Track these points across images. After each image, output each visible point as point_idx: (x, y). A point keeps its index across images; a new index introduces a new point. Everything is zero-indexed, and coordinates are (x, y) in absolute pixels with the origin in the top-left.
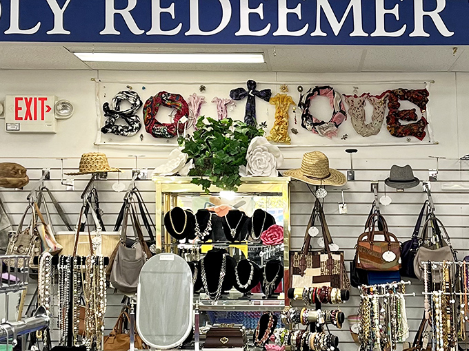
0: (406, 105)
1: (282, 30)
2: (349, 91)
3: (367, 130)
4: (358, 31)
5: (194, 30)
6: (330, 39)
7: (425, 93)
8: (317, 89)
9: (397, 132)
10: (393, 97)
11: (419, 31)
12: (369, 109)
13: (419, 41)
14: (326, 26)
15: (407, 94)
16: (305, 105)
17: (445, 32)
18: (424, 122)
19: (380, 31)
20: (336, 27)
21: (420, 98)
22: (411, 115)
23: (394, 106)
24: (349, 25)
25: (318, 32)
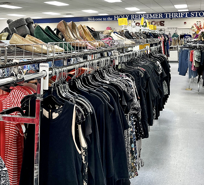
0: (162, 23)
1: (147, 18)
2: (156, 21)
3: (158, 25)
4: (154, 18)
5: (139, 18)
6: (152, 18)
7: (164, 21)
8: (153, 21)
9: (161, 25)
10: (161, 22)
11: (160, 17)
12: (158, 23)
13: (160, 18)
14: (151, 17)
15: (162, 21)
16: (152, 23)
17: (162, 17)
18: (164, 24)
19: (156, 18)
20: (152, 17)
21: (164, 22)
22: (163, 24)
23: (161, 23)
24: (153, 17)
25: (150, 18)
